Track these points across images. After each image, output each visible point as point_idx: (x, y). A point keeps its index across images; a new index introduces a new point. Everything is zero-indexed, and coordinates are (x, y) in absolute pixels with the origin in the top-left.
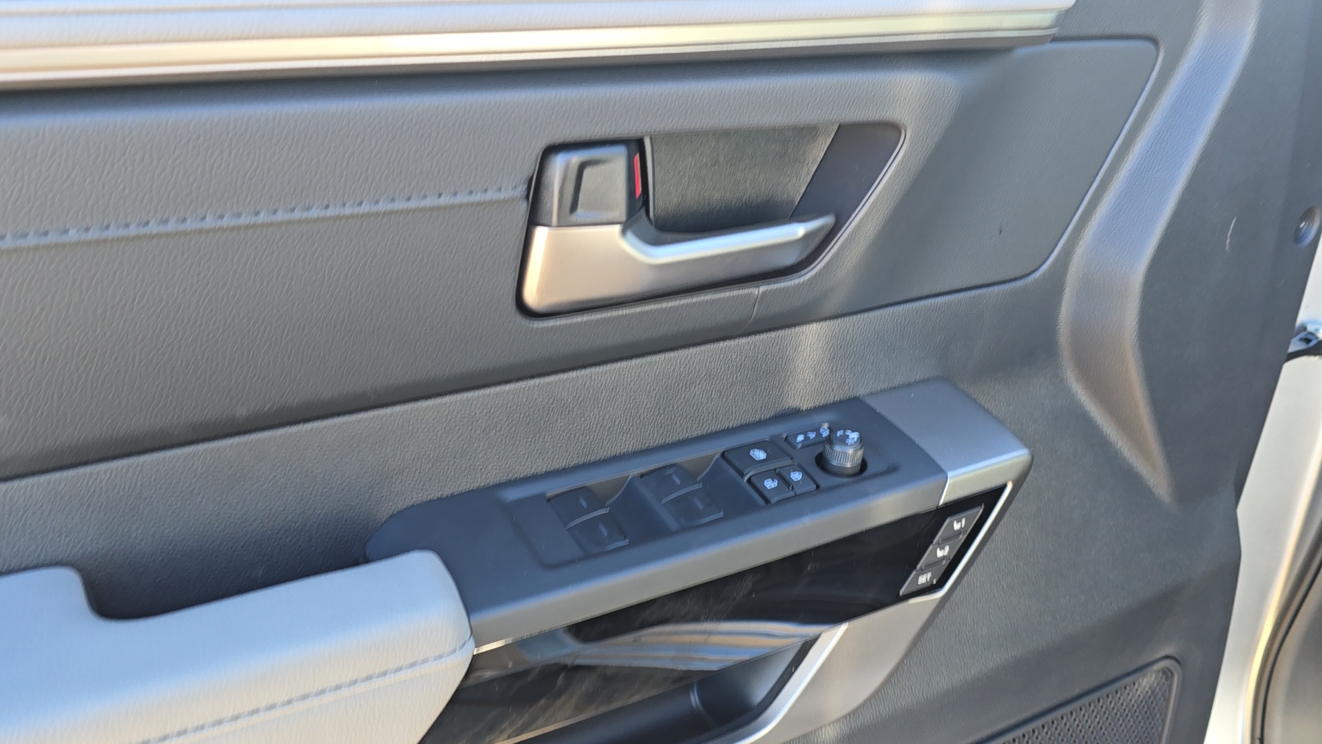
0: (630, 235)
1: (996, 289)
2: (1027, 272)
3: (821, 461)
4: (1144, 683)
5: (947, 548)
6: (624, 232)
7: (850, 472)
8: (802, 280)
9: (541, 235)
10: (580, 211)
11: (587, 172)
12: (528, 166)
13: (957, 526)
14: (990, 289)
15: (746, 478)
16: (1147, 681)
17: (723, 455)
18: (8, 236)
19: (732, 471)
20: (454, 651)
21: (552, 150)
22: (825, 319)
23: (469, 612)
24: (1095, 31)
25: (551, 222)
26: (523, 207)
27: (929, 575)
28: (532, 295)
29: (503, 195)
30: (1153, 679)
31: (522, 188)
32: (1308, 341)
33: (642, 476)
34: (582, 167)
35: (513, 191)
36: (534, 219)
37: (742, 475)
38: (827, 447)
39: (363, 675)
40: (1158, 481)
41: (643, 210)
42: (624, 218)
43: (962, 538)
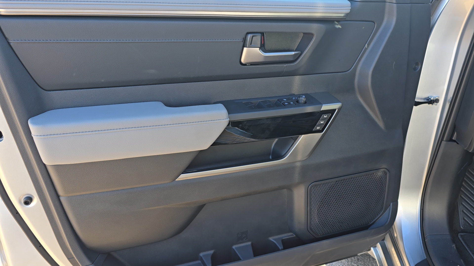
0: (260, 50)
1: (339, 73)
2: (346, 71)
3: (298, 101)
4: (379, 174)
5: (323, 122)
6: (260, 49)
7: (303, 103)
8: (294, 64)
9: (245, 49)
10: (252, 44)
11: (254, 37)
12: (243, 36)
13: (325, 117)
14: (338, 73)
15: (282, 103)
16: (380, 173)
17: (278, 100)
18: (164, 40)
19: (279, 102)
20: (226, 119)
21: (248, 33)
22: (300, 75)
23: (228, 114)
24: (359, 19)
25: (247, 46)
26: (242, 43)
27: (319, 127)
28: (243, 60)
29: (239, 41)
30: (381, 173)
31: (242, 40)
32: (428, 100)
33: (261, 101)
34: (253, 36)
35: (241, 40)
36: (244, 46)
37: (281, 103)
38: (299, 98)
39: (211, 120)
40: (381, 123)
41: (263, 47)
42: (260, 47)
43: (327, 120)
